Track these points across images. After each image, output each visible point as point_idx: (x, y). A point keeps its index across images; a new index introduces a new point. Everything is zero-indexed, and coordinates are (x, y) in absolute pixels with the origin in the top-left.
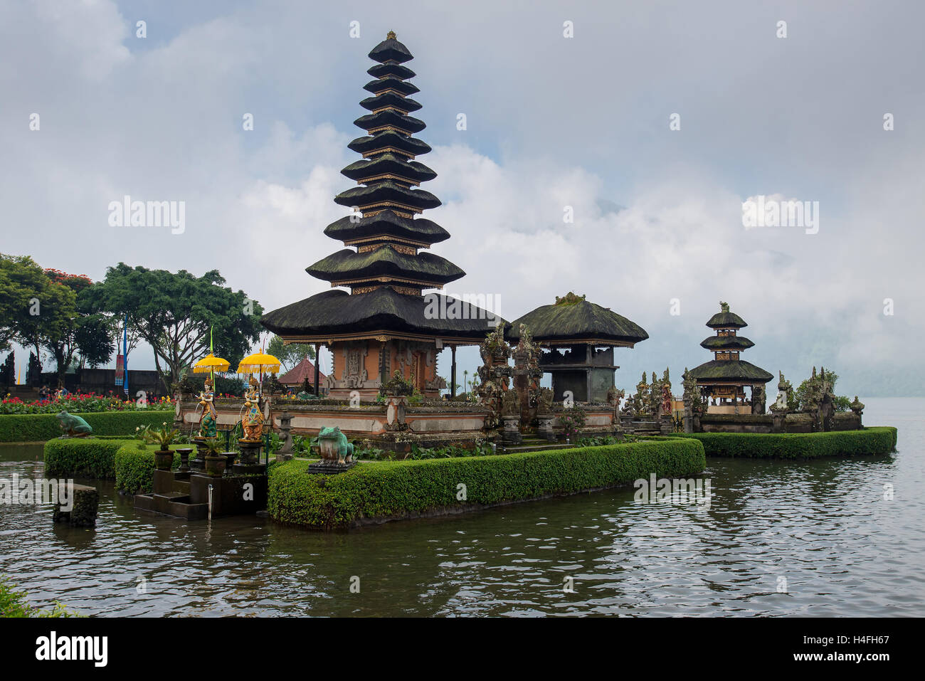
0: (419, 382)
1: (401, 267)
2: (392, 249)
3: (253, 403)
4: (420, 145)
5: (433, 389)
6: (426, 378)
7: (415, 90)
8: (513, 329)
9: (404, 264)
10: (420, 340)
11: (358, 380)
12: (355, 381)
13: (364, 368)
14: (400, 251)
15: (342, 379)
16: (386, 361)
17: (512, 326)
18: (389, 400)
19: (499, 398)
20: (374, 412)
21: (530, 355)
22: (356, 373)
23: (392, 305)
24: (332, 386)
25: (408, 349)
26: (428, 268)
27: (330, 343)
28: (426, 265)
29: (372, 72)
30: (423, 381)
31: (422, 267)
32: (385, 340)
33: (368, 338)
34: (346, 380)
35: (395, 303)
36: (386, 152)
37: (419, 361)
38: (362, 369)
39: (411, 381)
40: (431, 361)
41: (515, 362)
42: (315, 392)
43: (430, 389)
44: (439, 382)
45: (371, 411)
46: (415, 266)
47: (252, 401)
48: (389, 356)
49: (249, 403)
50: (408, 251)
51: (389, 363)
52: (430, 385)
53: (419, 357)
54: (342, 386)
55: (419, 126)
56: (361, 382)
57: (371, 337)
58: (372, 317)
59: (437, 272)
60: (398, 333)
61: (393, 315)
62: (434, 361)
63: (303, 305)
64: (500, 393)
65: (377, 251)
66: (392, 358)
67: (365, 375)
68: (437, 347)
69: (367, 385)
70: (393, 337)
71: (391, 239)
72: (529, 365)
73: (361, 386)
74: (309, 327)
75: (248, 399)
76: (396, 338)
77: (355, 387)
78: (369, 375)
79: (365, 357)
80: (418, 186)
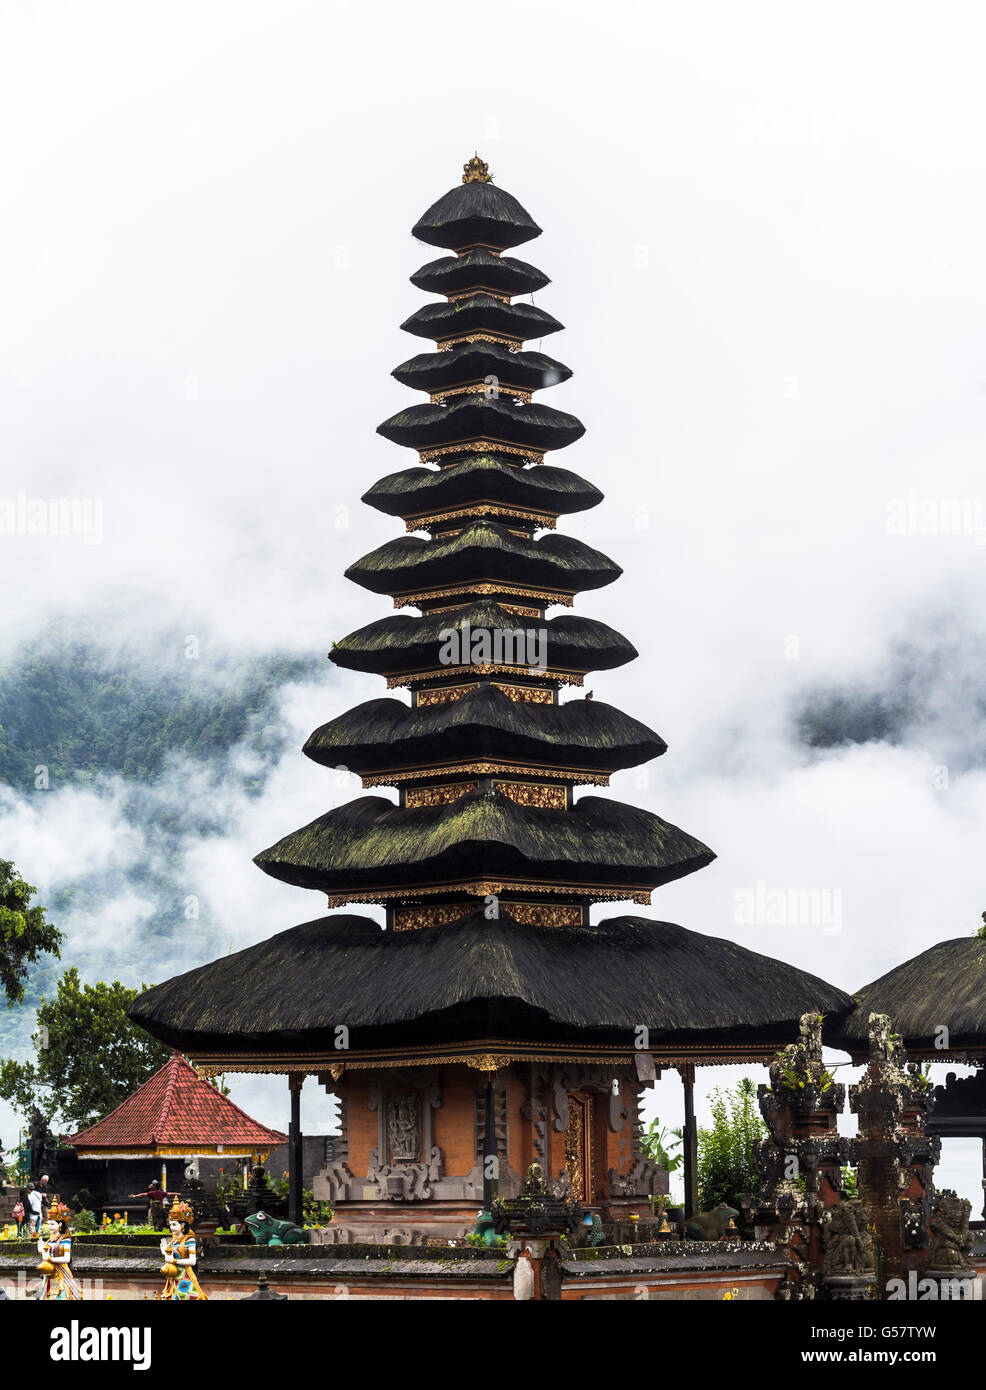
0: (590, 1177)
1: (529, 854)
2: (501, 801)
3: (183, 1266)
4: (571, 488)
5: (632, 1197)
6: (611, 1164)
7: (550, 326)
8: (859, 1012)
9: (538, 843)
10: (589, 1061)
11: (416, 1177)
12: (409, 1180)
13: (434, 1144)
14: (522, 799)
15: (371, 1174)
16: (497, 1120)
17: (855, 1006)
18: (518, 1244)
19: (814, 1225)
20: (478, 1276)
21: (899, 1101)
22: (409, 1156)
23: (509, 970)
24: (340, 1195)
25: (557, 1087)
26: (605, 848)
27: (335, 1075)
28: (599, 839)
29: (424, 279)
30: (603, 1175)
31: (590, 848)
32: (493, 1068)
33: (444, 1060)
34: (383, 1180)
35: (518, 964)
36: (475, 517)
37: (589, 1118)
38: (428, 1144)
39: (571, 1183)
40: (623, 1116)
41: (860, 1121)
42: (292, 1213)
43: (624, 1197)
44: (649, 1174)
45: (468, 1275)
46: (570, 847)
47: (180, 1261)
48: (504, 1106)
49: (173, 1268)
50: (548, 798)
51: (504, 1129)
52: (623, 1185)
53: (589, 1103)
54: (369, 1193)
55: (567, 431)
56: (427, 1183)
57: (453, 1060)
58: (456, 1007)
59: (632, 857)
60: (526, 1045)
61: (514, 999)
62: (632, 1113)
63: (252, 966)
64: (815, 1212)
65: (459, 807)
66: (512, 1111)
67: (437, 1161)
68: (642, 1078)
69: (442, 1191)
70: (516, 1058)
71: (497, 769)
72: (899, 1128)
73: (426, 1195)
74: (275, 1031)
75: (169, 1258)
76: (523, 1058)
77: (411, 1197)
78: (450, 1163)
79: (434, 1111)
80: (569, 603)
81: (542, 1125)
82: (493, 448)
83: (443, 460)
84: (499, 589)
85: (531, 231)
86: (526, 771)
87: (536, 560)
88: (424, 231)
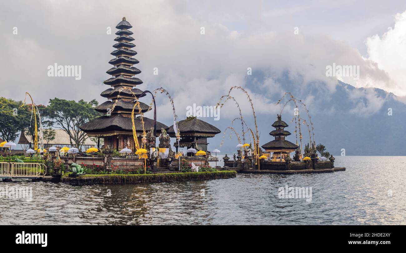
2: (122, 101)
4: (135, 61)
7: (133, 39)
14: (126, 101)
18: (105, 155)
29: (117, 34)
32: (116, 134)
36: (121, 65)
38: (112, 144)
50: (130, 101)
55: (135, 53)
58: (110, 126)
60: (121, 132)
67: (113, 146)
70: (119, 133)
79: (113, 140)
80: (134, 76)
81: (126, 142)
82: (124, 55)
83: (118, 57)
84: (124, 74)
85: (131, 27)
86: (131, 98)
87: (128, 70)
88: (117, 27)
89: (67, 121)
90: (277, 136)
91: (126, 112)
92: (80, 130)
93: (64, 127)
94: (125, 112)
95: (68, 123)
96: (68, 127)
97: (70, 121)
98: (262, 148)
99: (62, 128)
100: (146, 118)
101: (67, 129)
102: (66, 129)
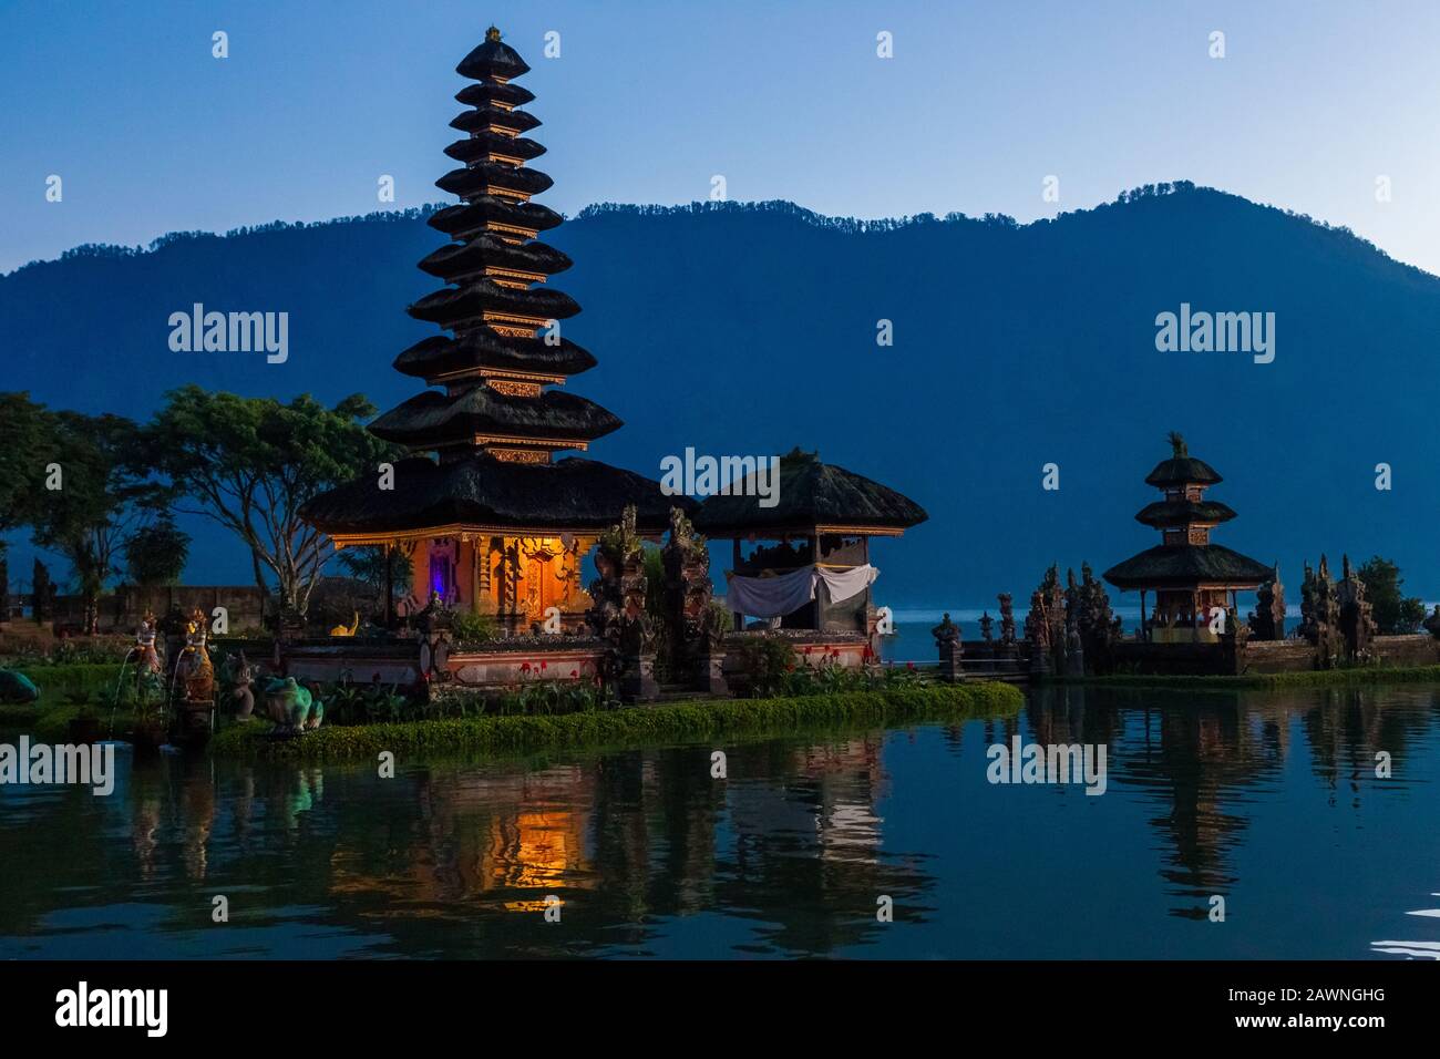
0: (546, 603)
2: (489, 392)
3: (198, 646)
6: (557, 596)
13: (454, 584)
14: (509, 391)
16: (483, 571)
18: (422, 636)
19: (624, 627)
25: (520, 552)
29: (464, 96)
30: (552, 601)
31: (543, 418)
32: (467, 540)
36: (484, 232)
37: (545, 569)
38: (451, 584)
40: (565, 570)
48: (488, 563)
50: (527, 390)
51: (488, 576)
53: (545, 563)
55: (543, 183)
64: (624, 620)
66: (494, 566)
67: (454, 593)
70: (482, 535)
71: (490, 373)
75: (190, 642)
76: (488, 534)
79: (454, 566)
80: (543, 282)
83: (471, 200)
85: (524, 69)
86: (528, 378)
87: (515, 256)
88: (464, 70)
89: (239, 483)
90: (1170, 525)
91: (509, 441)
92: (300, 520)
93: (226, 512)
94: (504, 440)
95: (242, 492)
96: (245, 510)
97: (253, 482)
98: (1102, 580)
99: (217, 513)
100: (599, 463)
101: (241, 516)
102: (233, 518)
